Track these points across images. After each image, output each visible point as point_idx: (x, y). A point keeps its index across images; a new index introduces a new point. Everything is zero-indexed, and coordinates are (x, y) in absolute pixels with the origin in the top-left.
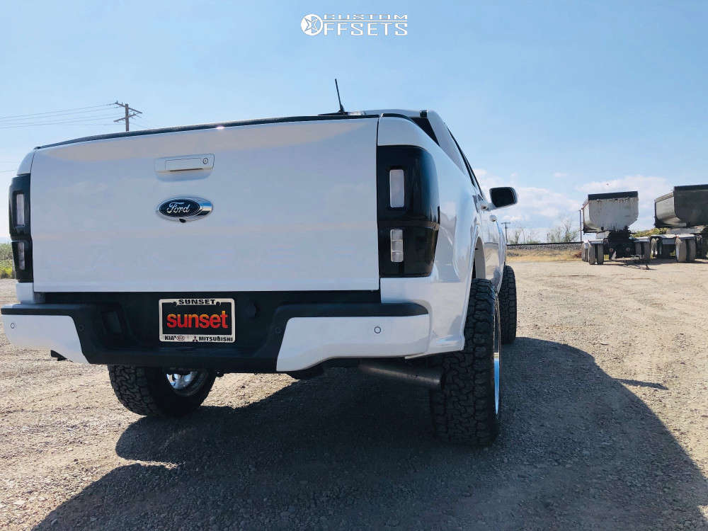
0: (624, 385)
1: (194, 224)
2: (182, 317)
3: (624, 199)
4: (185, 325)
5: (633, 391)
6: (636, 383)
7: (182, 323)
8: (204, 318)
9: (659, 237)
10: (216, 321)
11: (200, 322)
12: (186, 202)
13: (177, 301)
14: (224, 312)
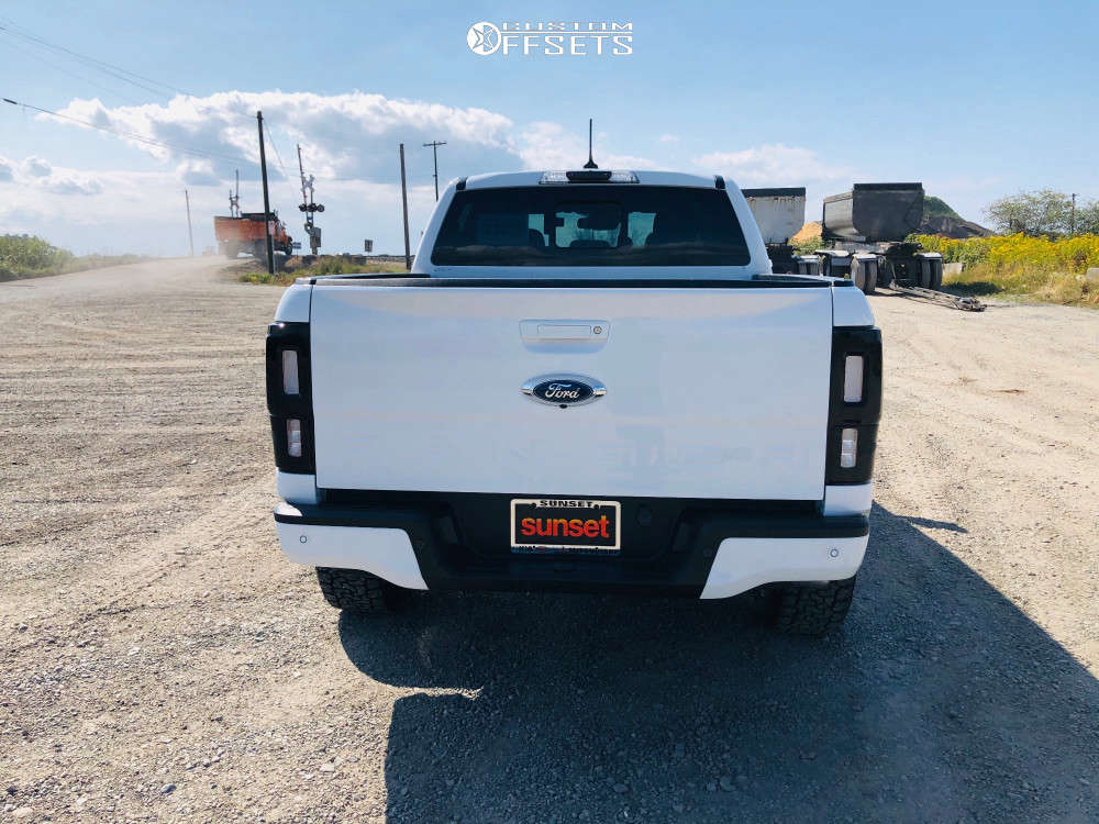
0: (918, 527)
1: (579, 411)
2: (544, 523)
3: (787, 197)
4: (548, 533)
5: (930, 536)
6: (929, 524)
7: (544, 529)
8: (576, 524)
9: (826, 254)
10: (591, 528)
11: (570, 529)
12: (575, 385)
13: (538, 503)
14: (604, 518)
